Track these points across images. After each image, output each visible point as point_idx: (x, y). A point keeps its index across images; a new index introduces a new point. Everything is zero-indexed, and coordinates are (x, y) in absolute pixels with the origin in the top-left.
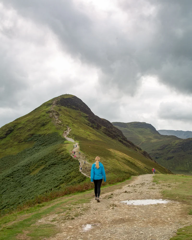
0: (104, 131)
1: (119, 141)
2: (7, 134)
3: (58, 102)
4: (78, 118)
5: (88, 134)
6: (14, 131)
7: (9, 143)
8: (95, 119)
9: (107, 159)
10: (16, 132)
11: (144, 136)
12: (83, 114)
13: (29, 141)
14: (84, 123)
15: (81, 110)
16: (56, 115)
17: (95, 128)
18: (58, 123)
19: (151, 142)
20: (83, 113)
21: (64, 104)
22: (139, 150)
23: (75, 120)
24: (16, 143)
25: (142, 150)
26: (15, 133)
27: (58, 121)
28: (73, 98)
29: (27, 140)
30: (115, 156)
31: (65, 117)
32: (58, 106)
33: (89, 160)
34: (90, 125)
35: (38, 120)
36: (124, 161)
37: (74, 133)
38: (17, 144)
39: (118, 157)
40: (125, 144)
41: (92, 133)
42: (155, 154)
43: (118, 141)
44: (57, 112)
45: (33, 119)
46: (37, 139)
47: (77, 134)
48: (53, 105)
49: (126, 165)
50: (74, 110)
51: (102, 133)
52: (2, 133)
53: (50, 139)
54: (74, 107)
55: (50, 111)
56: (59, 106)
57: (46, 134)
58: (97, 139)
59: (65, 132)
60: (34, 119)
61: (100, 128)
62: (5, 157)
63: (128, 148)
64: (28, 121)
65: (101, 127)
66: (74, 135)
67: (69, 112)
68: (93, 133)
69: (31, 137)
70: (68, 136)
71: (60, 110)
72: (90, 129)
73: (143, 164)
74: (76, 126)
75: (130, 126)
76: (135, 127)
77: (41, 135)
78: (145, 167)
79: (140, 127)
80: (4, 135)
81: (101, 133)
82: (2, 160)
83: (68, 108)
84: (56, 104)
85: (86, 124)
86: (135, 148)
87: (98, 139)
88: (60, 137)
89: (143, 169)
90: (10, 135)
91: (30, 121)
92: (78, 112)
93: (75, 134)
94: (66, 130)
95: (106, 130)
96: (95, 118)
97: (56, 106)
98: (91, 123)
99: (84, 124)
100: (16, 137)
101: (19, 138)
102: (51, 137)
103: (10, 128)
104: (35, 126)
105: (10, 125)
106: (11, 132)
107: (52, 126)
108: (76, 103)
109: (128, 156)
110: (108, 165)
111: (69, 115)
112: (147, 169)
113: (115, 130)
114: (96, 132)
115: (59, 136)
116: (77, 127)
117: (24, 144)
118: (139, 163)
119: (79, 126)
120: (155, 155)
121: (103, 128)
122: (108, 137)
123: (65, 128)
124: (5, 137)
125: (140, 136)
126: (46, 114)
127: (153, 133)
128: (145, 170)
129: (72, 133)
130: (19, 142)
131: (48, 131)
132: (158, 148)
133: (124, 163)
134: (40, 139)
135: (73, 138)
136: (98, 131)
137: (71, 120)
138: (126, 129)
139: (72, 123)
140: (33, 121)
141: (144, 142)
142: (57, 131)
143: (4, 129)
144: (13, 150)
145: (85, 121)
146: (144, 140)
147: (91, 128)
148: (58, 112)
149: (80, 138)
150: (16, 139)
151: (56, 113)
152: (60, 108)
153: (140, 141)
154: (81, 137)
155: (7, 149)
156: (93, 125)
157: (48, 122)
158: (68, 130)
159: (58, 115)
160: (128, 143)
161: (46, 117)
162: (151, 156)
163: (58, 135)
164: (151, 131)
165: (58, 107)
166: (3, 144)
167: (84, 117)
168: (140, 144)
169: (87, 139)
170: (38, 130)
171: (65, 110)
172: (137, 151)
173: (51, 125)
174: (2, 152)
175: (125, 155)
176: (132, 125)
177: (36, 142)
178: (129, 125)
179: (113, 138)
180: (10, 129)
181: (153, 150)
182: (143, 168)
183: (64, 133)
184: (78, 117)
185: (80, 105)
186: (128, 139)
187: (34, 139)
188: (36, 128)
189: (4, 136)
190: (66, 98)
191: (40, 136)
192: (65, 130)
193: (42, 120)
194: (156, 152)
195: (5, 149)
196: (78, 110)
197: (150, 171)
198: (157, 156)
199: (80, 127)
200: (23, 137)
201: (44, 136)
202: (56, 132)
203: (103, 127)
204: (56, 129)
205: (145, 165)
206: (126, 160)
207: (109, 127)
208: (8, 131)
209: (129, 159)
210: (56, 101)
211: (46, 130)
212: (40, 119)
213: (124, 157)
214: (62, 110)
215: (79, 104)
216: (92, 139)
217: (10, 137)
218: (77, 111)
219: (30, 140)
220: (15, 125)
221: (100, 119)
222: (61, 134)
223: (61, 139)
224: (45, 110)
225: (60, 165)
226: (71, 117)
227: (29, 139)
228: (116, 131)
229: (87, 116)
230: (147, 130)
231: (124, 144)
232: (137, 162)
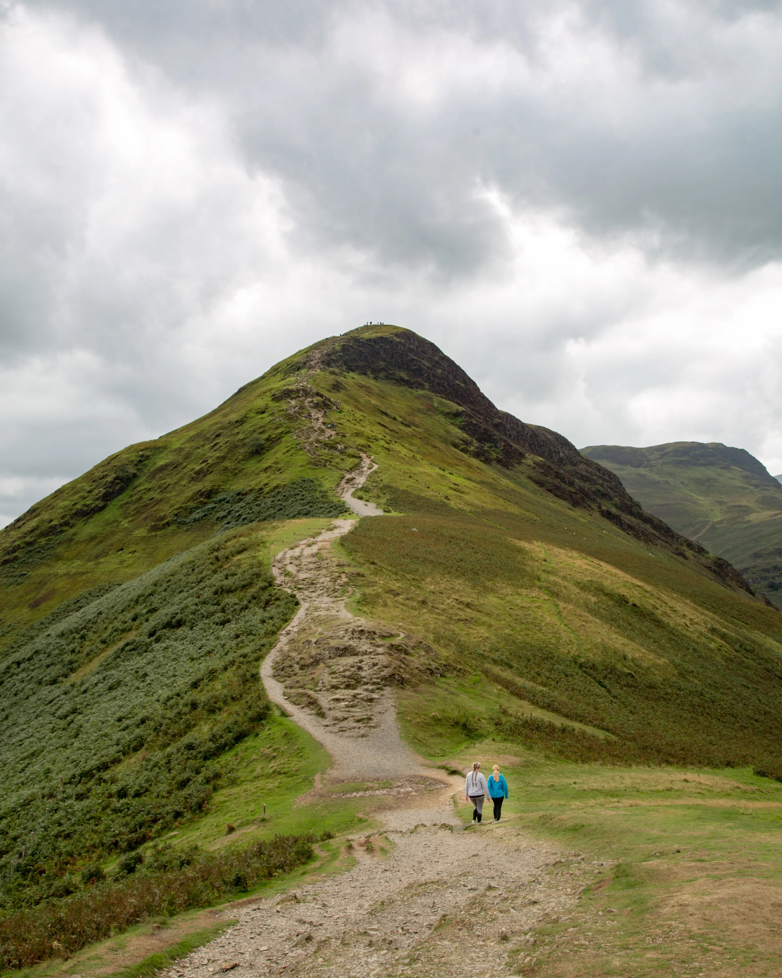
0: (534, 474)
1: (603, 516)
2: (108, 497)
3: (333, 357)
4: (417, 420)
5: (452, 486)
6: (137, 483)
7: (113, 533)
8: (497, 426)
9: (487, 590)
10: (147, 486)
11: (720, 500)
12: (440, 403)
13: (195, 520)
14: (445, 441)
15: (431, 389)
16: (317, 406)
17: (494, 463)
18: (321, 438)
19: (749, 522)
20: (443, 400)
21: (361, 364)
22: (696, 554)
23: (403, 428)
24: (142, 530)
25: (708, 553)
26: (142, 488)
27: (323, 431)
28: (398, 340)
29: (186, 517)
30: (543, 576)
31: (358, 414)
32: (333, 373)
33: (364, 595)
34: (472, 448)
35: (236, 431)
36: (594, 599)
37: (386, 481)
38: (144, 534)
39: (564, 578)
40: (630, 527)
41: (478, 483)
42: (767, 571)
43: (597, 515)
44: (322, 396)
45: (219, 425)
46: (227, 511)
47: (403, 484)
48: (311, 368)
49: (602, 618)
50: (403, 388)
51: (526, 481)
52: (90, 492)
53: (281, 509)
54: (404, 375)
55: (291, 391)
56: (337, 370)
57: (266, 490)
58: (495, 504)
59: (348, 476)
60: (220, 428)
61: (520, 463)
62: (90, 594)
63: (642, 544)
64: (198, 435)
65: (522, 455)
66: (386, 487)
67: (381, 396)
68: (482, 483)
69: (206, 503)
70: (360, 493)
71: (337, 387)
72: (469, 466)
73: (703, 614)
74: (404, 451)
75: (660, 461)
76: (681, 462)
77: (246, 494)
78: (713, 630)
79: (701, 465)
80: (98, 499)
81: (520, 484)
82: (78, 604)
83: (375, 378)
84: (323, 362)
85: (456, 446)
86: (675, 546)
87: (500, 504)
88: (322, 497)
89: (703, 640)
90: (120, 497)
91: (205, 436)
92: (418, 398)
93: (394, 485)
94: (356, 467)
95: (546, 469)
96: (498, 420)
97: (322, 373)
98: (479, 440)
99: (442, 446)
100: (146, 506)
101: (155, 508)
102: (286, 498)
103: (123, 468)
104: (224, 458)
105: (125, 456)
106: (127, 486)
107: (293, 451)
108: (413, 360)
109: (620, 573)
110: (484, 623)
111: (375, 406)
112: (723, 637)
113: (587, 472)
114: (495, 476)
115: (318, 495)
116: (412, 454)
117: (174, 534)
118: (679, 606)
119: (418, 452)
120: (766, 574)
121: (530, 462)
122: (556, 499)
123: (352, 460)
124: (101, 509)
125: (701, 498)
126: (273, 404)
127: (756, 486)
128: (712, 646)
129: (379, 479)
130: (154, 528)
131: (273, 476)
132: (777, 547)
133: (590, 611)
134: (237, 512)
135: (383, 501)
136: (508, 472)
137: (382, 425)
138: (642, 471)
139: (388, 438)
140: (218, 436)
141: (721, 522)
142: (310, 474)
143: (98, 474)
144: (125, 564)
145: (447, 432)
146: (717, 516)
147: (475, 462)
148: (327, 394)
149: (412, 503)
150: (143, 516)
151: (317, 399)
152: (341, 379)
153: (702, 519)
154: (419, 498)
155: (101, 560)
156: (486, 448)
157: (279, 438)
158: (365, 469)
159: (326, 405)
160: (648, 526)
161: (271, 418)
162: (750, 580)
163: (316, 490)
164: (746, 477)
165: (333, 377)
166: (92, 538)
167: (447, 415)
168: (704, 530)
169: (445, 505)
170: (236, 473)
171: (361, 386)
172: (685, 557)
173: (288, 451)
174: (83, 573)
175: (606, 567)
176: (667, 454)
177: (223, 524)
178: (653, 457)
179: (575, 504)
180: (121, 474)
181: (757, 556)
182: (701, 633)
183: (344, 481)
184: (420, 415)
185: (429, 365)
186: (647, 510)
187: (217, 512)
188: (227, 464)
189: (97, 502)
190: (369, 340)
191: (240, 496)
192: (351, 470)
193: (252, 429)
194: (768, 564)
195: (98, 557)
196: (420, 386)
197: (737, 647)
198: (773, 578)
199: (424, 454)
200: (172, 506)
201: (256, 499)
202: (306, 477)
203: (531, 459)
204: (310, 463)
205: (713, 619)
206: (606, 595)
207: (561, 461)
208: (112, 482)
209: (623, 591)
210: (325, 352)
211: (266, 470)
212: (247, 427)
213: (595, 579)
214: (345, 388)
215: (424, 362)
216: (471, 505)
217: (121, 506)
218: (416, 393)
219: (197, 516)
220: (142, 456)
221: (524, 426)
222: (327, 485)
223: (326, 505)
224: (270, 390)
225: (201, 625)
226: (386, 414)
227: (195, 515)
228: (595, 477)
229: (457, 410)
230: (729, 475)
231: (623, 530)
232: (672, 603)
